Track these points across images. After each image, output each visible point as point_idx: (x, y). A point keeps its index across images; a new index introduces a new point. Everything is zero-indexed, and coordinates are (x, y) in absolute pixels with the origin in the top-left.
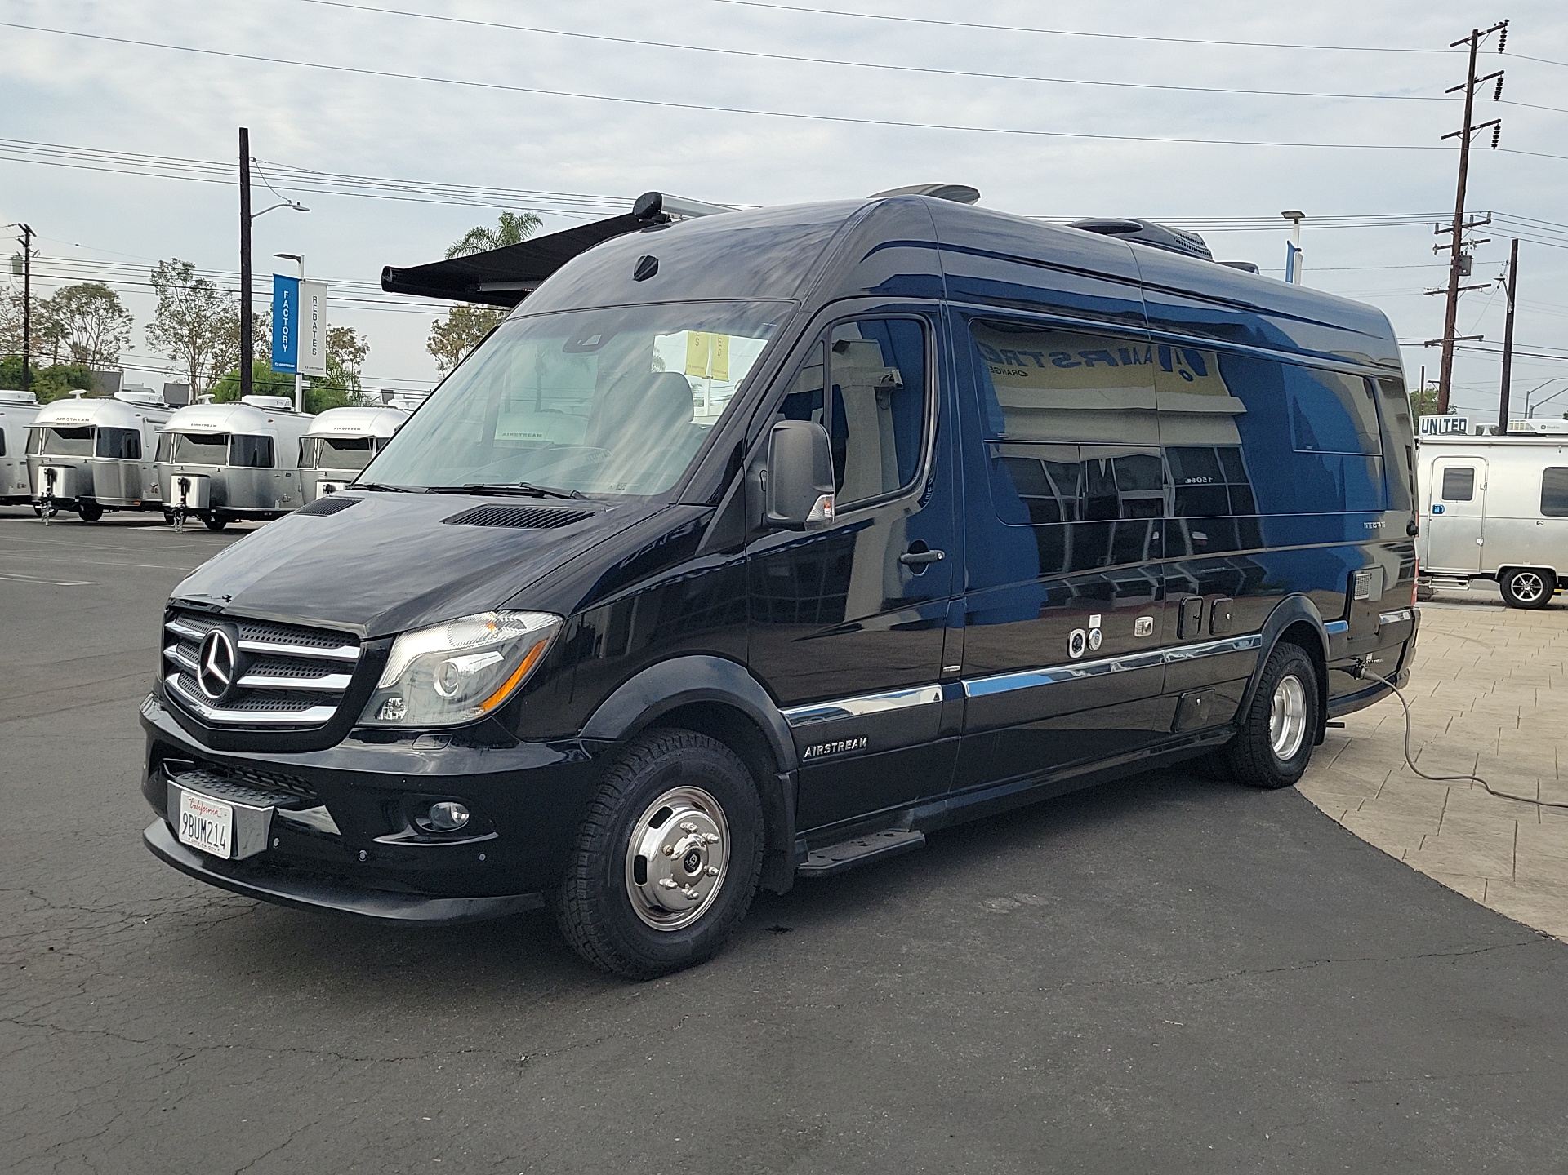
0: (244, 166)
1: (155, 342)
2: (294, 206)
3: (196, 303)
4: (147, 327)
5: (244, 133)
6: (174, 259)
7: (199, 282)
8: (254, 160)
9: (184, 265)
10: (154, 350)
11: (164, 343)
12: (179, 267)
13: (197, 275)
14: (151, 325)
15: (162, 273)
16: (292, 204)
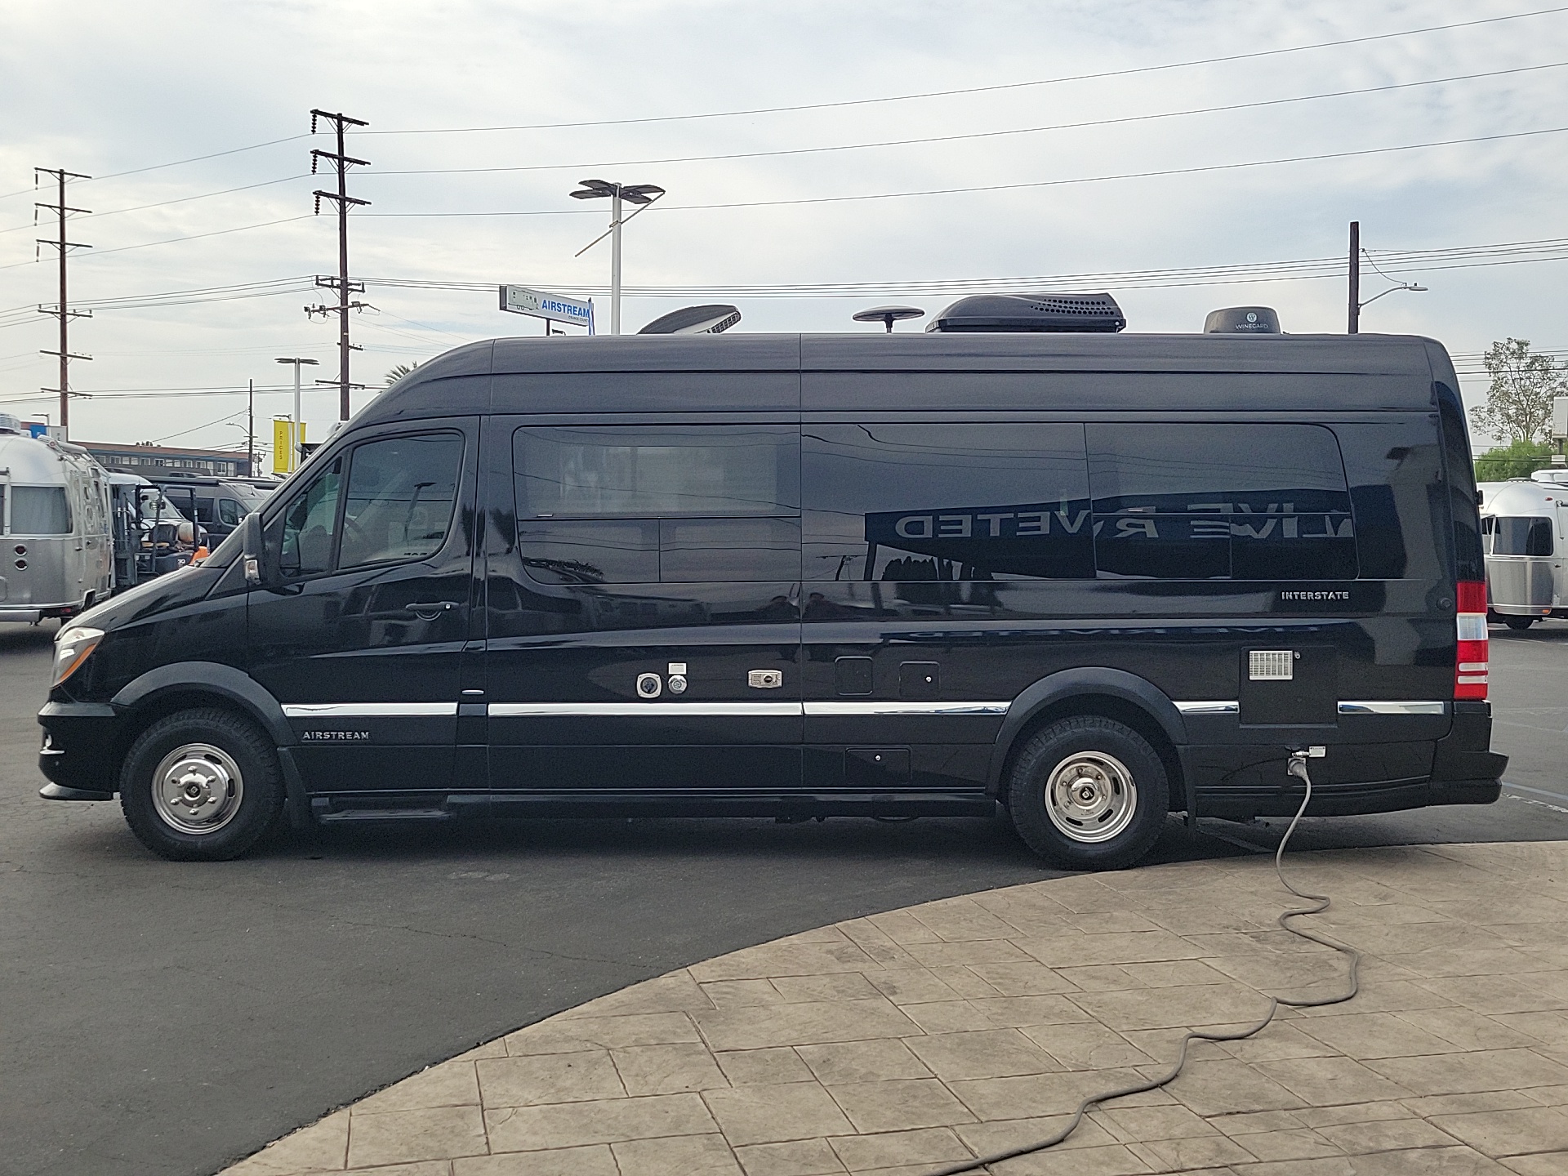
0: (1354, 258)
1: (1479, 424)
2: (1410, 288)
3: (1532, 380)
4: (1472, 410)
5: (1355, 226)
6: (1509, 339)
7: (1535, 359)
8: (1364, 250)
9: (1518, 343)
10: (1478, 432)
11: (1489, 425)
12: (1514, 346)
13: (1532, 350)
14: (1476, 408)
15: (1496, 355)
16: (1408, 286)
